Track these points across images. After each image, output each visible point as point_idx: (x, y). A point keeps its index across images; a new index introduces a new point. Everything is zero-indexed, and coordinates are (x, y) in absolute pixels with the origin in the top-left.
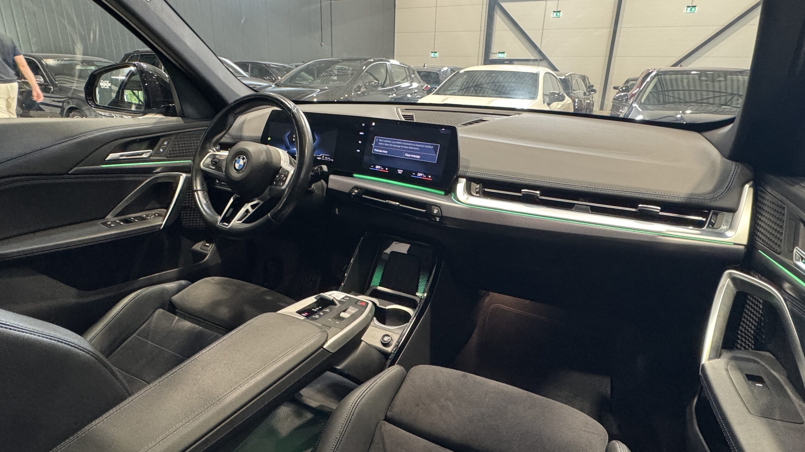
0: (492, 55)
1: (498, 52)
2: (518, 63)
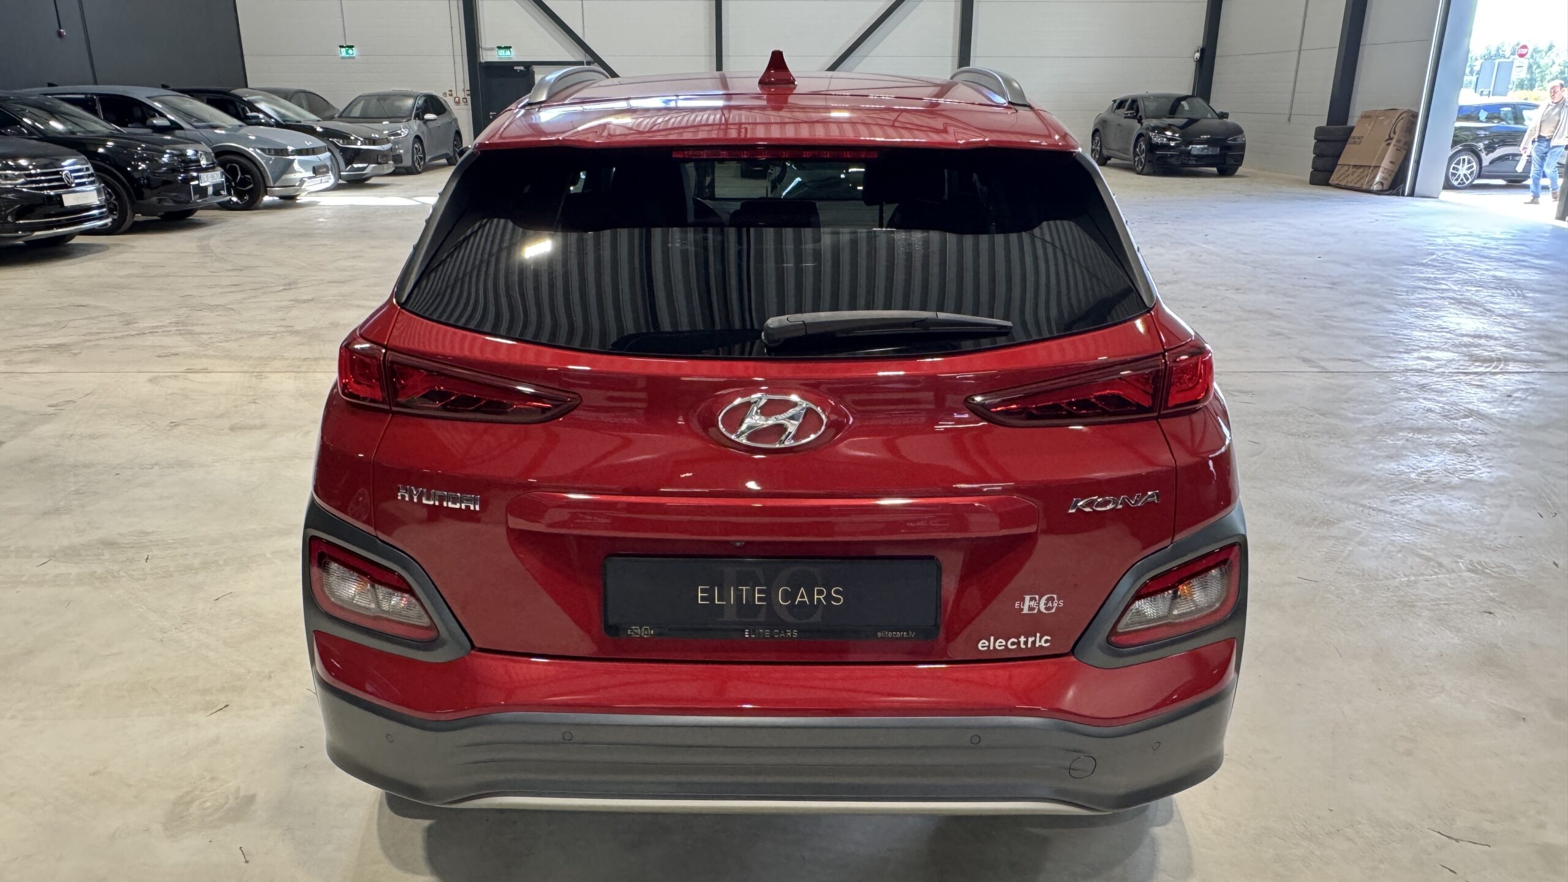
0: (484, 52)
1: (494, 47)
2: (543, 69)
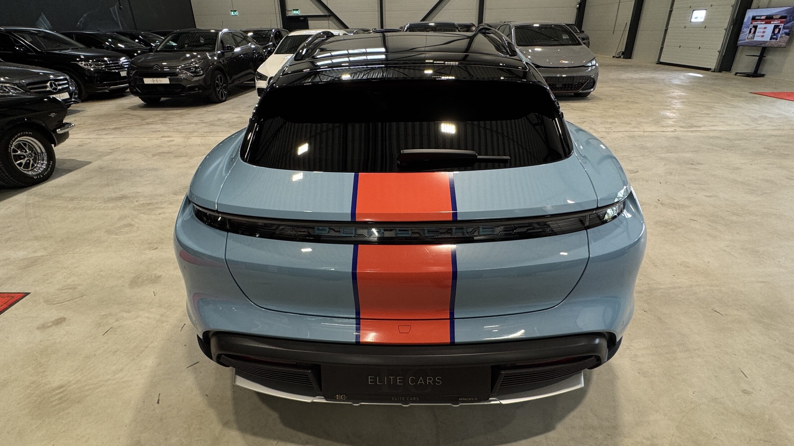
0: (288, 12)
1: (292, 10)
2: (311, 19)
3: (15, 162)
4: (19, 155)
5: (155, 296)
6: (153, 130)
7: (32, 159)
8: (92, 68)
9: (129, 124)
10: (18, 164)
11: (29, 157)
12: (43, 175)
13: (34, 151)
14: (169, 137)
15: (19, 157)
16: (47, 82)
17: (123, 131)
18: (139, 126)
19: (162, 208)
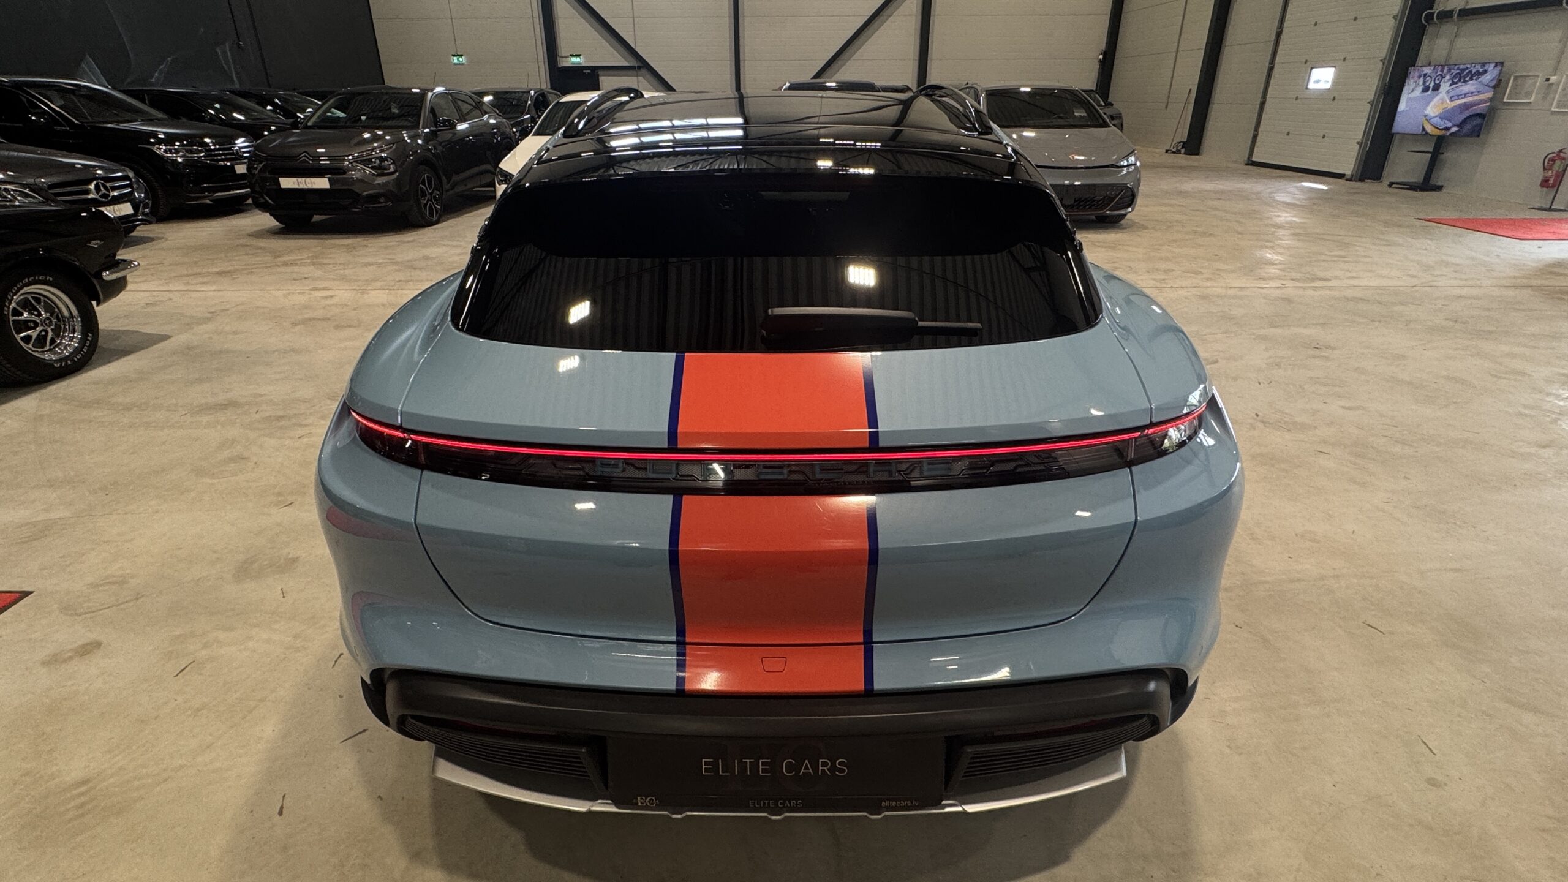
0: (560, 59)
1: (569, 55)
2: (605, 72)
3: (16, 335)
4: (26, 322)
5: (284, 597)
6: (295, 276)
7: (52, 330)
8: (181, 157)
9: (249, 265)
10: (22, 339)
11: (46, 324)
12: (73, 360)
13: (55, 314)
14: (324, 289)
15: (26, 325)
16: (89, 182)
17: (235, 278)
18: (266, 267)
19: (306, 426)
